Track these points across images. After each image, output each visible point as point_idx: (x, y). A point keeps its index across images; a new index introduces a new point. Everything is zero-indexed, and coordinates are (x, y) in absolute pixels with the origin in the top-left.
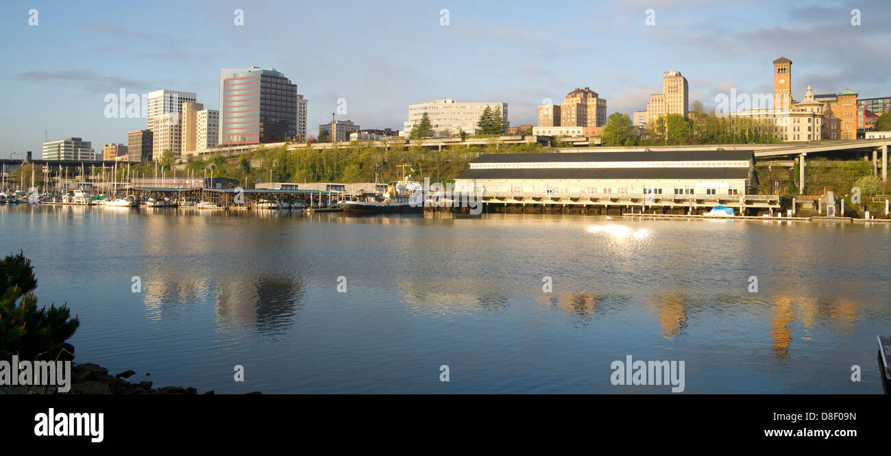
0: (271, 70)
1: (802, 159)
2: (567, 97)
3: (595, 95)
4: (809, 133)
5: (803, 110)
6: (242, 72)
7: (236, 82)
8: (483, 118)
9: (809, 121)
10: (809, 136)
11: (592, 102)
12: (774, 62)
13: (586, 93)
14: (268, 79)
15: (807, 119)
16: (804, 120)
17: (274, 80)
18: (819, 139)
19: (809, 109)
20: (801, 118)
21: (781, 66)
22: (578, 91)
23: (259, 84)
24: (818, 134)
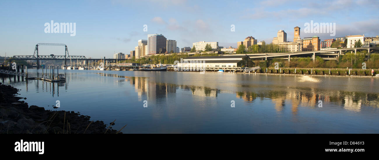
0: (160, 34)
1: (289, 57)
2: (245, 39)
3: (253, 38)
4: (298, 49)
5: (296, 43)
6: (153, 35)
7: (151, 38)
8: (206, 47)
9: (298, 46)
10: (297, 50)
11: (252, 40)
12: (294, 28)
13: (251, 38)
14: (159, 37)
15: (297, 45)
16: (296, 46)
17: (162, 37)
18: (301, 51)
19: (298, 42)
20: (295, 45)
21: (296, 29)
22: (249, 37)
23: (156, 38)
24: (301, 49)
